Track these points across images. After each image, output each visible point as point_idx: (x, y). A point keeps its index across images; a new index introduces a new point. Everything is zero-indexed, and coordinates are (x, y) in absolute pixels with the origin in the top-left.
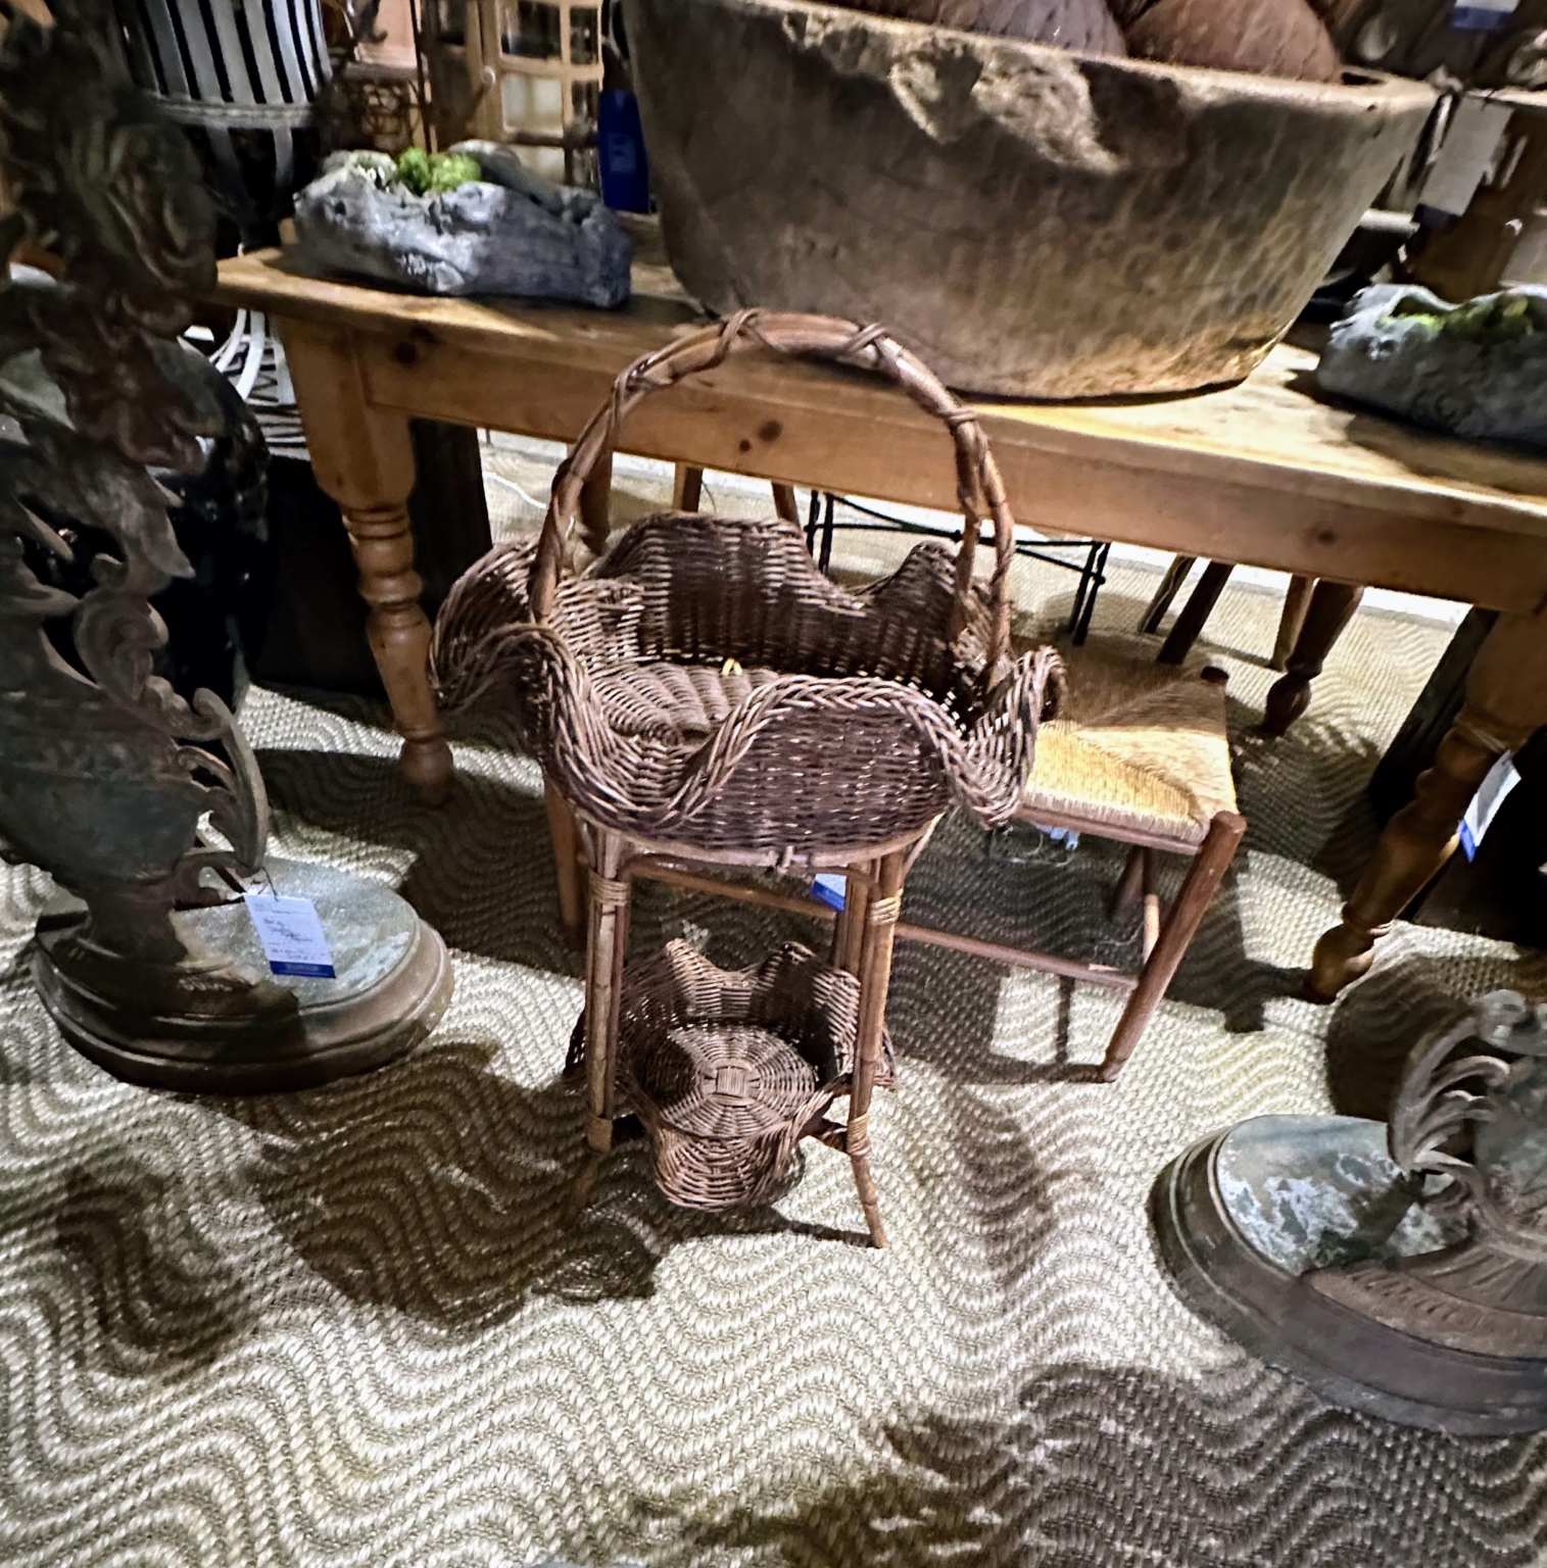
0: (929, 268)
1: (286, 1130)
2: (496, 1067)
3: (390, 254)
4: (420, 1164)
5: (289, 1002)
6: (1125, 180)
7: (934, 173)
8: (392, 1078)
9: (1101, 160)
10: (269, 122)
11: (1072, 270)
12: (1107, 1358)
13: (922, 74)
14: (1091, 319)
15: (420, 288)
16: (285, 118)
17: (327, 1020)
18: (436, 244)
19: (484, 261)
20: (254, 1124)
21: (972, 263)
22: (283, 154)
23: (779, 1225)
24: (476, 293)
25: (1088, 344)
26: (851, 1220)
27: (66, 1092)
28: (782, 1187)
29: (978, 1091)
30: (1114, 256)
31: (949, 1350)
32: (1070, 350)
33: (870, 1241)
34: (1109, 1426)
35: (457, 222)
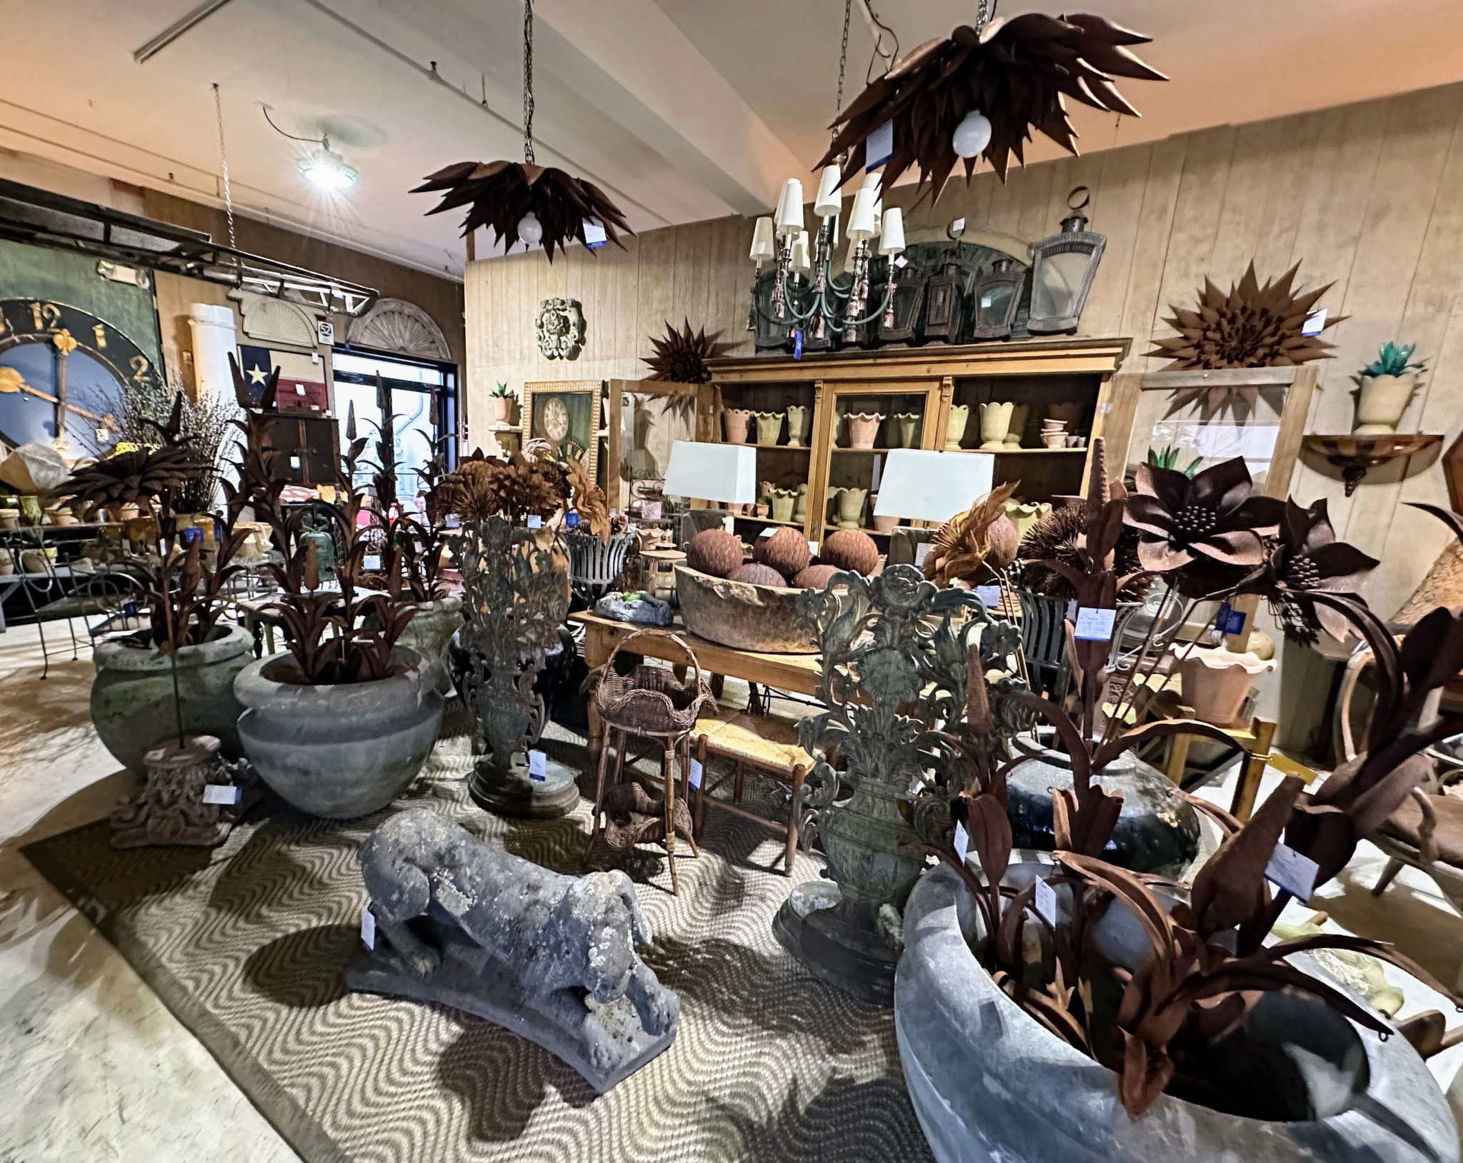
0: (726, 622)
1: (516, 826)
2: (581, 827)
3: (614, 613)
4: (548, 843)
5: (531, 789)
6: (765, 608)
7: (723, 604)
8: (549, 823)
9: (760, 603)
10: (602, 582)
11: (759, 623)
12: (737, 941)
13: (721, 588)
14: (767, 634)
15: (619, 620)
16: (606, 582)
17: (538, 798)
18: (624, 611)
19: (635, 615)
20: (509, 823)
21: (735, 621)
22: (604, 589)
23: (647, 883)
24: (631, 622)
25: (768, 640)
26: (670, 887)
27: (465, 807)
28: (653, 875)
29: (735, 868)
30: (769, 621)
31: (684, 925)
32: (764, 641)
33: (674, 894)
34: (728, 957)
35: (631, 607)
